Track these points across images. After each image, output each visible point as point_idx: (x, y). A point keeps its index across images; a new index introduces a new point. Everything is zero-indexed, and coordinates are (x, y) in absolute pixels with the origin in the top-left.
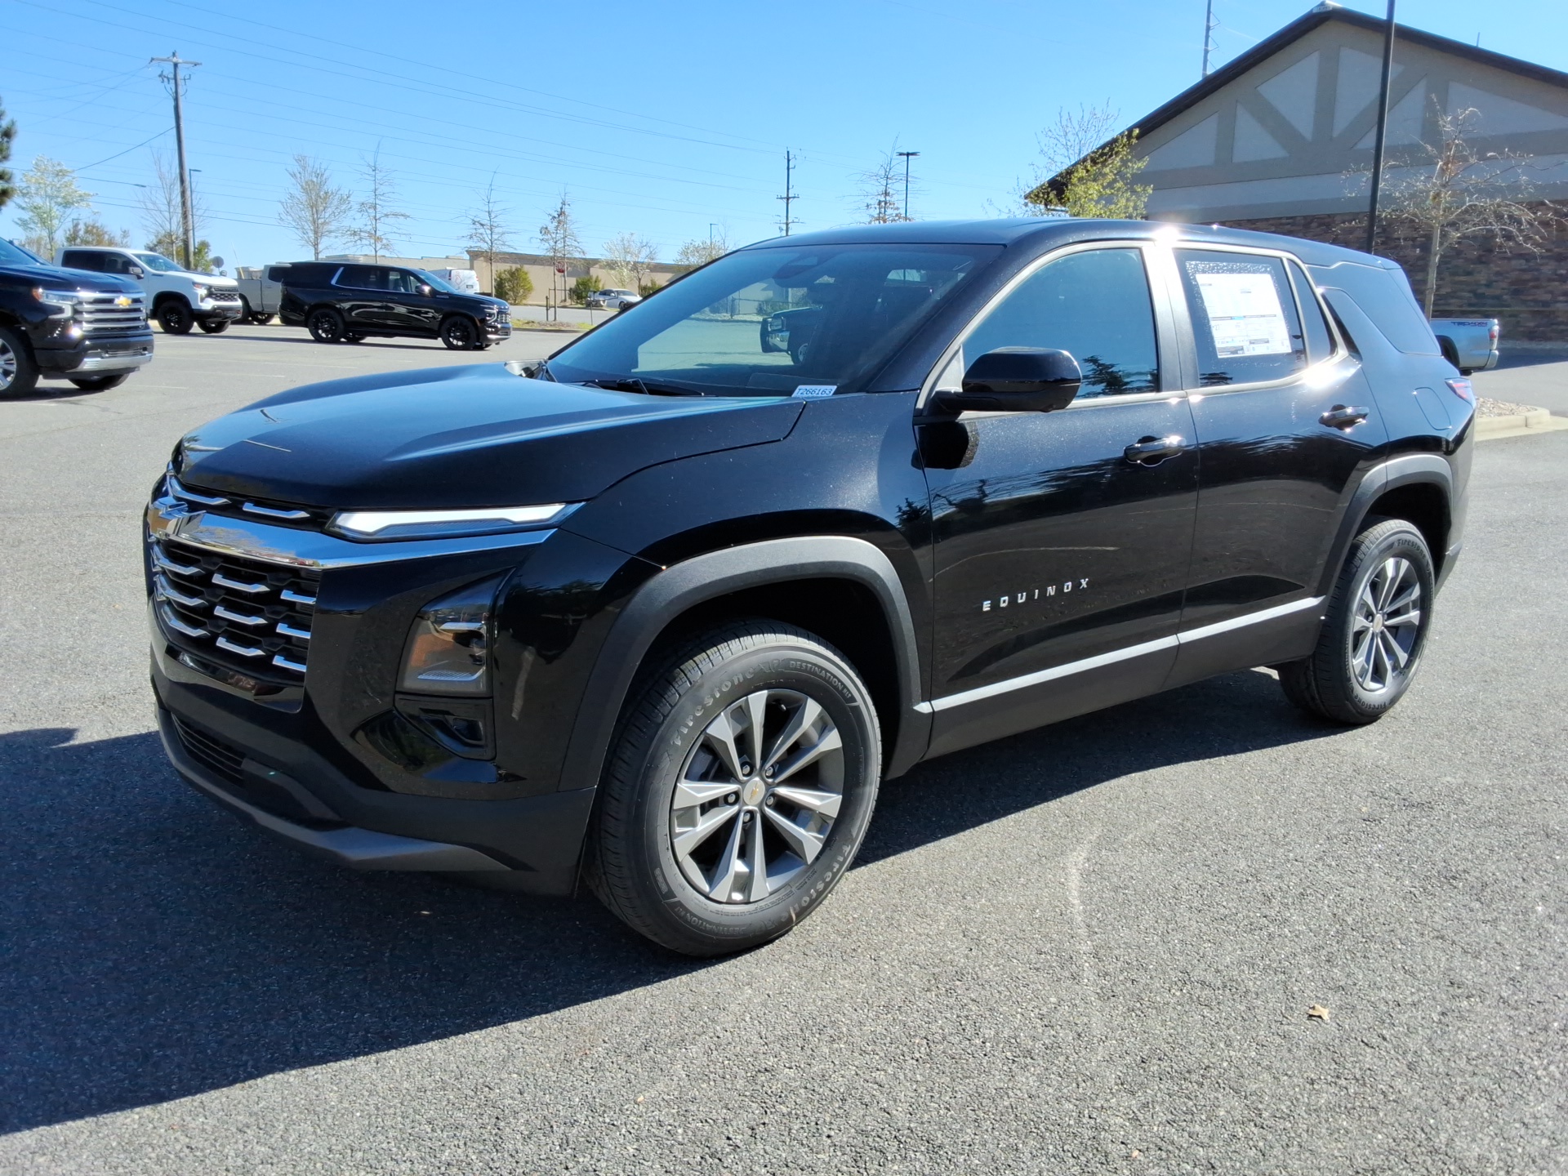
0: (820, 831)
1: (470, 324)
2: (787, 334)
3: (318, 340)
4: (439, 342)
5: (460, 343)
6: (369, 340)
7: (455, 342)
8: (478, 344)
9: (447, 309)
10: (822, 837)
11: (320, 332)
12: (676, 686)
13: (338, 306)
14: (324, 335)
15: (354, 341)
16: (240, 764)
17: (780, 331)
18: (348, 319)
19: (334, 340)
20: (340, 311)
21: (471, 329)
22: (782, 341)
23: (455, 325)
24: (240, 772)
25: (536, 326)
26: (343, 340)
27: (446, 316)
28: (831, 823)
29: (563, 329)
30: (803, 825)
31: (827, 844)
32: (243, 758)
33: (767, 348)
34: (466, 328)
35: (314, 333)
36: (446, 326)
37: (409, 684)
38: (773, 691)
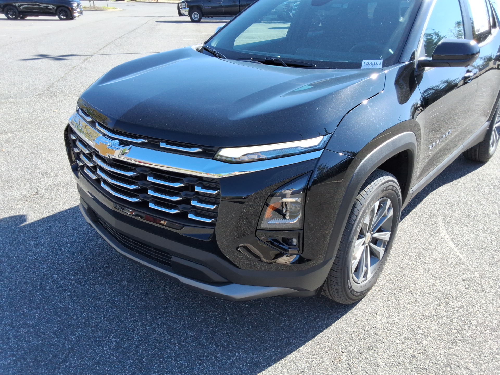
0: (383, 247)
1: (67, 10)
2: (187, 9)
3: (9, 19)
4: (56, 18)
5: (65, 18)
6: (28, 18)
7: (63, 17)
8: (71, 17)
9: (58, 4)
10: (384, 248)
11: (9, 15)
12: (357, 207)
13: (15, 5)
14: (11, 17)
15: (23, 18)
16: (171, 258)
17: (185, 8)
18: (20, 10)
19: (15, 19)
20: (15, 7)
21: (68, 11)
22: (186, 12)
23: (62, 10)
24: (170, 261)
25: (87, 9)
26: (19, 18)
27: (58, 7)
28: (387, 243)
29: (98, 9)
30: (380, 246)
31: (386, 251)
32: (172, 256)
33: (180, 15)
34: (66, 11)
35: (7, 15)
36: (58, 11)
37: (264, 225)
38: (381, 200)
